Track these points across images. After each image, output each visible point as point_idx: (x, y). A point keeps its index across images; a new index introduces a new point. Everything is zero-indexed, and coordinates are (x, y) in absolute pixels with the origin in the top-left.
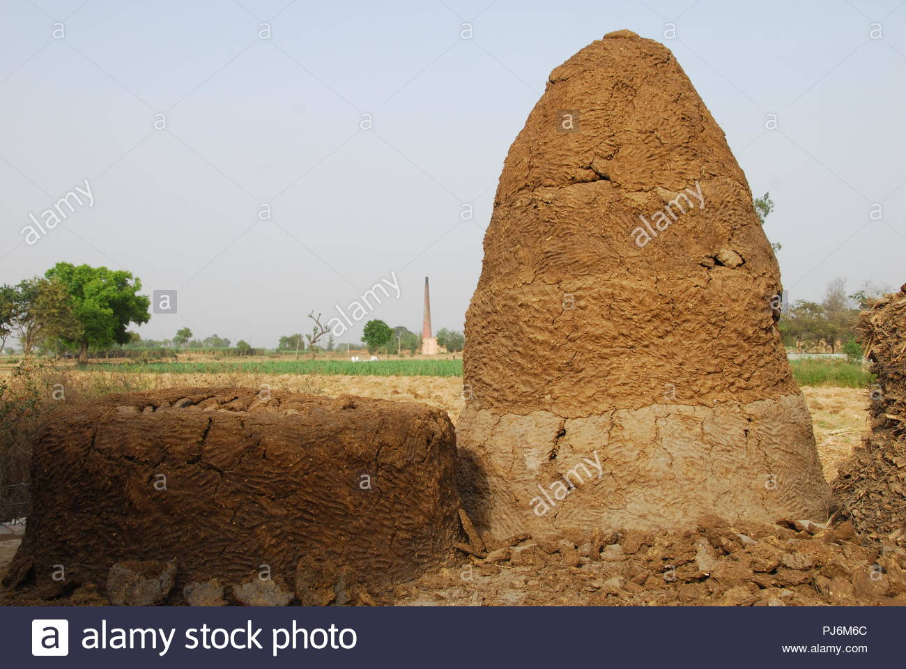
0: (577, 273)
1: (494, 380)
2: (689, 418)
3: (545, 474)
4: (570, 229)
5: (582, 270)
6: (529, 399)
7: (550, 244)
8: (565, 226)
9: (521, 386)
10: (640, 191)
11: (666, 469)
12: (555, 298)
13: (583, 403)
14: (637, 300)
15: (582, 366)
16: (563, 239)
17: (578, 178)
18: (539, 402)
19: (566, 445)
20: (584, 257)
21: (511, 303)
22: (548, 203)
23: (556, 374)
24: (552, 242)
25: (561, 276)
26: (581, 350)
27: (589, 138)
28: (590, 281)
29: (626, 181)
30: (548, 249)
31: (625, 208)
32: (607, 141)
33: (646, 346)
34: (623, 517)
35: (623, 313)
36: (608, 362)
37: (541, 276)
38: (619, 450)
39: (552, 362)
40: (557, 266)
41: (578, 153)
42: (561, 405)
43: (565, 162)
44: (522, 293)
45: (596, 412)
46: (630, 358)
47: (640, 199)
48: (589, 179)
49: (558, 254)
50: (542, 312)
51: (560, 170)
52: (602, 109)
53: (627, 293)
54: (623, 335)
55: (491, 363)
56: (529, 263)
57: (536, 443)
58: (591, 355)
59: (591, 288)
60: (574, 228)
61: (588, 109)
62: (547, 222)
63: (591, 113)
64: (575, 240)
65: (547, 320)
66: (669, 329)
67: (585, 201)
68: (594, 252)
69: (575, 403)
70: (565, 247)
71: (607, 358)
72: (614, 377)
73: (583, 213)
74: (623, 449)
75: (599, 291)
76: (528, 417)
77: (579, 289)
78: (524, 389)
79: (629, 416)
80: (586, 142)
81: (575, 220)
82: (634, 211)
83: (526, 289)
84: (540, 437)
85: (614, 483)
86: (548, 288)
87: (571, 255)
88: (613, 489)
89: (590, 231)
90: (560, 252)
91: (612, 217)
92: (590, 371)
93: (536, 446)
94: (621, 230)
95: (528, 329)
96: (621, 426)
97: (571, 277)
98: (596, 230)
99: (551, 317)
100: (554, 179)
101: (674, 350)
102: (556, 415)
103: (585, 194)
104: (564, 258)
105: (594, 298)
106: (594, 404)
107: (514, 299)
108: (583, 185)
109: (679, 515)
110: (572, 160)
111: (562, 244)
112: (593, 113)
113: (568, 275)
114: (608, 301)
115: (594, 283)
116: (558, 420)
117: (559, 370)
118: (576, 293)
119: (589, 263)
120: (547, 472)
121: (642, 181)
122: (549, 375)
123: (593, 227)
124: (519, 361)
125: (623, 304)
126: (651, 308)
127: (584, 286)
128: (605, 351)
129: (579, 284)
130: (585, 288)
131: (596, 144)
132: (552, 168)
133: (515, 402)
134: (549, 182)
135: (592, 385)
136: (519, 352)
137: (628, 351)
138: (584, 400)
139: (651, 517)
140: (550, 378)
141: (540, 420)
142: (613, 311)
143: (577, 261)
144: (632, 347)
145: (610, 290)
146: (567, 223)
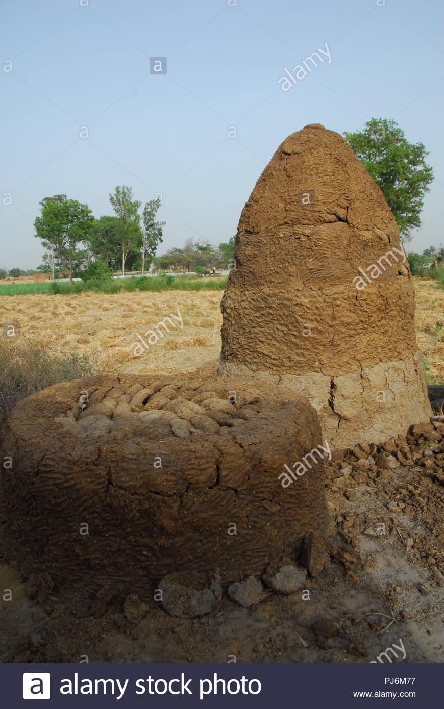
0: (333, 282)
1: (271, 352)
2: (398, 369)
3: (325, 414)
4: (325, 254)
5: (337, 281)
6: (303, 365)
7: (311, 263)
8: (322, 252)
9: (296, 357)
10: (366, 230)
11: (392, 401)
12: (320, 300)
13: (341, 366)
14: (370, 300)
15: (340, 343)
16: (321, 260)
17: (327, 220)
18: (311, 368)
19: (339, 395)
20: (338, 273)
21: (289, 303)
22: (308, 236)
23: (321, 348)
24: (314, 262)
25: (322, 284)
26: (337, 332)
27: (330, 194)
28: (342, 288)
29: (358, 223)
30: (312, 267)
31: (359, 241)
32: (343, 197)
33: (373, 328)
34: (372, 434)
35: (362, 308)
36: (354, 339)
37: (308, 285)
38: (369, 394)
39: (319, 341)
40: (319, 278)
41: (324, 203)
42: (328, 368)
43: (316, 209)
44: (297, 296)
45: (350, 371)
46: (365, 335)
47: (368, 235)
48: (333, 221)
49: (319, 270)
50: (312, 309)
51: (315, 214)
52: (333, 175)
53: (365, 295)
54: (362, 321)
55: (268, 341)
56: (297, 276)
57: (317, 395)
58: (343, 335)
59: (343, 293)
60: (328, 253)
61: (324, 174)
62: (309, 249)
63: (327, 177)
64: (330, 261)
65: (315, 314)
66: (383, 316)
67: (334, 236)
68: (343, 269)
69: (336, 366)
70: (323, 266)
71: (353, 337)
72: (358, 348)
73: (333, 243)
74: (371, 393)
75: (348, 295)
76: (304, 377)
77: (336, 293)
78: (299, 359)
79: (370, 372)
80: (329, 197)
81: (328, 248)
82: (364, 243)
83: (299, 294)
84: (319, 391)
85: (367, 414)
86: (314, 293)
87: (328, 271)
88: (366, 418)
89: (338, 255)
90: (320, 269)
91: (352, 246)
92: (343, 346)
93: (318, 397)
94: (357, 255)
95: (302, 320)
96: (368, 379)
97: (329, 285)
98: (342, 255)
99: (319, 312)
100: (309, 220)
101: (386, 328)
102: (325, 375)
103: (333, 231)
104: (324, 273)
105: (345, 299)
106: (349, 366)
107: (290, 300)
108: (330, 225)
109: (399, 427)
110: (322, 208)
111: (321, 264)
112: (328, 177)
113: (327, 285)
114: (354, 301)
115: (345, 289)
116: (329, 379)
117: (324, 346)
118: (334, 296)
119: (340, 277)
120: (326, 412)
121: (367, 224)
122: (316, 349)
123: (339, 253)
124: (294, 340)
125: (362, 302)
126: (377, 304)
127: (339, 291)
128: (352, 332)
129: (335, 290)
130: (340, 293)
131: (337, 198)
132: (306, 212)
133: (290, 367)
134: (306, 222)
135: (346, 354)
136: (294, 335)
137: (364, 331)
138: (342, 364)
139: (386, 431)
140: (318, 351)
141: (315, 379)
142: (357, 307)
143: (333, 275)
144: (367, 328)
145: (355, 294)
146: (323, 250)
